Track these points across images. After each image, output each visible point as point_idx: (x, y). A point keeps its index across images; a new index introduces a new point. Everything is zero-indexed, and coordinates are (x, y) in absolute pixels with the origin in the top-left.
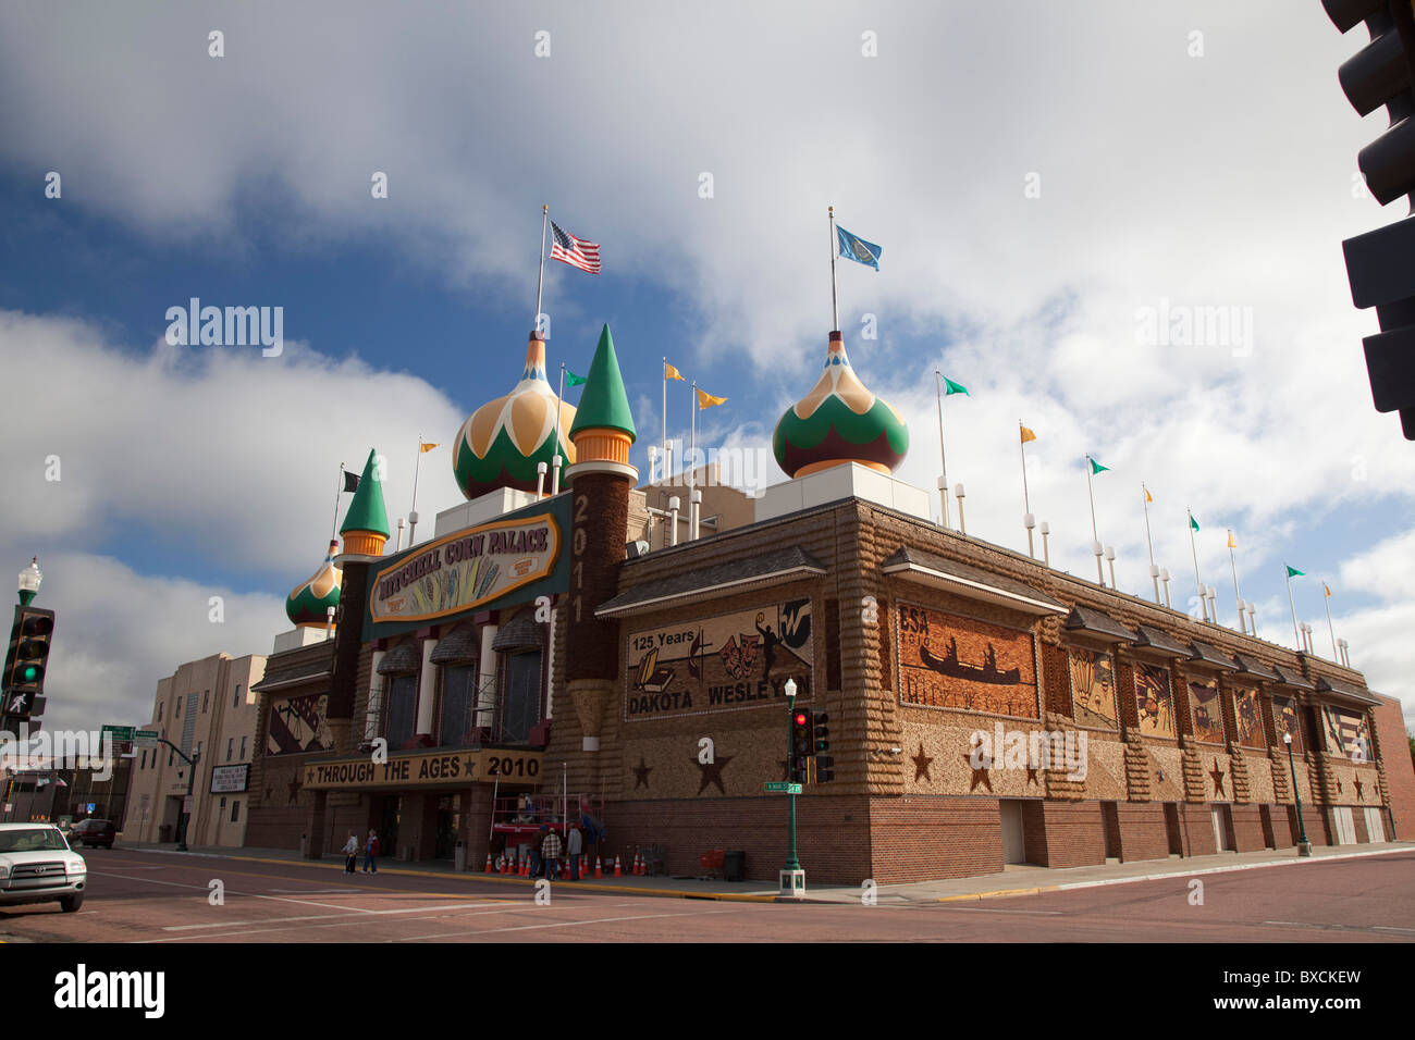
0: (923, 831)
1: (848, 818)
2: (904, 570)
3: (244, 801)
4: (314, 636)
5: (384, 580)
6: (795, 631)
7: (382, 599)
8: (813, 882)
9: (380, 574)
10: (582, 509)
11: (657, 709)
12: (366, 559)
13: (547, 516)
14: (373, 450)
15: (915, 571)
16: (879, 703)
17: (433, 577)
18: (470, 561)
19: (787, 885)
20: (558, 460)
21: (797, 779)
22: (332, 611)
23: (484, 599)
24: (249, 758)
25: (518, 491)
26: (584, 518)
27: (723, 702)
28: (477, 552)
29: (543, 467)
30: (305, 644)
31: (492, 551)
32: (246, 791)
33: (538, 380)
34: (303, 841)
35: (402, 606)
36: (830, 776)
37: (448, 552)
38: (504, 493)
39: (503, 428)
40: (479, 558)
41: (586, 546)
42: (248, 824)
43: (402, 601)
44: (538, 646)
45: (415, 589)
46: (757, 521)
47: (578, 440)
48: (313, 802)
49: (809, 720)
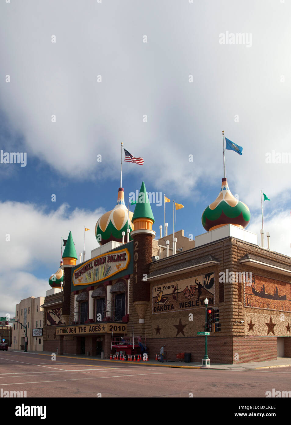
0: (251, 347)
1: (225, 343)
2: (247, 261)
3: (42, 338)
4: (57, 290)
5: (76, 273)
6: (208, 284)
7: (76, 278)
8: (213, 363)
9: (75, 271)
10: (137, 246)
11: (163, 310)
12: (70, 266)
13: (126, 249)
14: (70, 231)
15: (251, 261)
16: (237, 306)
17: (91, 271)
18: (102, 265)
19: (204, 363)
20: (129, 231)
21: (208, 330)
22: (62, 283)
23: (107, 277)
24: (42, 327)
25: (116, 242)
26: (137, 249)
27: (184, 307)
28: (104, 262)
29: (124, 233)
30: (55, 293)
31: (108, 262)
32: (42, 336)
33: (122, 204)
34: (58, 349)
35: (82, 280)
36: (219, 329)
37: (95, 263)
38: (111, 243)
39: (111, 221)
40: (105, 264)
41: (138, 258)
42: (44, 345)
43: (82, 279)
44: (124, 291)
45: (86, 275)
46: (196, 247)
47: (135, 223)
48: (60, 339)
49: (212, 312)
